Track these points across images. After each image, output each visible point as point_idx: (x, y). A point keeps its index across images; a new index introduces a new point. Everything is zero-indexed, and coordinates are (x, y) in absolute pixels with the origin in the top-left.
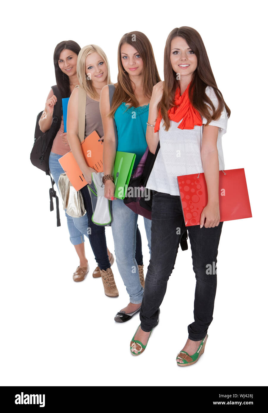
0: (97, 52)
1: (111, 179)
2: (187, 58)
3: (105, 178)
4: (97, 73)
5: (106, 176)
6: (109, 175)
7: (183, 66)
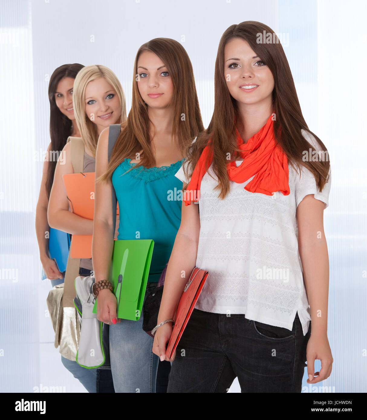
0: (105, 78)
1: (108, 287)
2: (252, 74)
3: (97, 287)
4: (102, 111)
5: (99, 282)
6: (105, 281)
7: (247, 87)
